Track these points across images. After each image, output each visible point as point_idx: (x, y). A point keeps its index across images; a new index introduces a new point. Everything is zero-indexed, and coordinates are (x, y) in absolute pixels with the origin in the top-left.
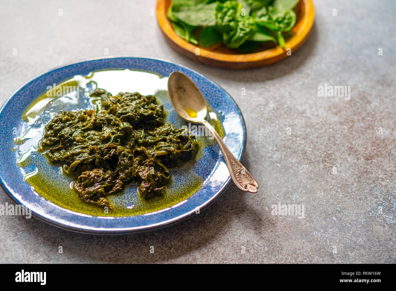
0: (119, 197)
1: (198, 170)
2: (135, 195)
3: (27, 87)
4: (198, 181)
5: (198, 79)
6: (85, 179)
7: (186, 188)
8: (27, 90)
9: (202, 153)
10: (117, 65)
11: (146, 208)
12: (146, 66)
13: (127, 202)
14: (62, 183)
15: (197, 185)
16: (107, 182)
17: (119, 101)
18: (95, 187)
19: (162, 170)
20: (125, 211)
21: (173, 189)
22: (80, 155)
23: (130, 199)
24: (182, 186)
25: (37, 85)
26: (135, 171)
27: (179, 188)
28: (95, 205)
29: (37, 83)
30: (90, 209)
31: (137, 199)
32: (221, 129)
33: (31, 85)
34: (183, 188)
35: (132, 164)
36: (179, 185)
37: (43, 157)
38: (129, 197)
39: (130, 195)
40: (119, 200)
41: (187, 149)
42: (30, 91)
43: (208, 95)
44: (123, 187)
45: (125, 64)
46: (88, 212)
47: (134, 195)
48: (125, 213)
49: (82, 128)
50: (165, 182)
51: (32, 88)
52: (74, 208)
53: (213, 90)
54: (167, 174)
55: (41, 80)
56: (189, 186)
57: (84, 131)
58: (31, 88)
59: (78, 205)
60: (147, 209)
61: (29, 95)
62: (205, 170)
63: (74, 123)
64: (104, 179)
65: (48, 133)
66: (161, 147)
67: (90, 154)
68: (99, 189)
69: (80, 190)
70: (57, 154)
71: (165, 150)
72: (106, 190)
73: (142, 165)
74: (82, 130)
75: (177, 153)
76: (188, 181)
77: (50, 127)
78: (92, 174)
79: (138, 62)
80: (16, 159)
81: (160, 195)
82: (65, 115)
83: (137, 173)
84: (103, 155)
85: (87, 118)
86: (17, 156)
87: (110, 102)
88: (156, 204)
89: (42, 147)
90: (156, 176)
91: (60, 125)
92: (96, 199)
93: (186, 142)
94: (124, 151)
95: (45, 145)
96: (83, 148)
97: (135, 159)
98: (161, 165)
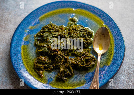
0: (48, 73)
1: (87, 77)
2: (55, 76)
3: (49, 5)
4: (84, 82)
5: (118, 32)
6: (39, 59)
9: (94, 69)
10: (90, 10)
12: (101, 15)
13: (50, 77)
14: (33, 55)
15: (82, 84)
16: (47, 65)
17: (75, 29)
18: (41, 65)
19: (70, 70)
21: (71, 81)
22: (44, 48)
23: (52, 76)
26: (60, 65)
28: (37, 72)
29: (54, 5)
31: (55, 78)
32: (110, 61)
33: (51, 5)
34: (75, 82)
35: (60, 62)
36: (75, 80)
37: (34, 40)
40: (47, 75)
41: (87, 66)
42: (49, 7)
44: (52, 70)
45: (93, 11)
46: (33, 74)
48: (46, 82)
50: (69, 76)
52: (29, 69)
54: (71, 73)
56: (78, 83)
59: (31, 69)
60: (55, 85)
61: (48, 9)
62: (90, 78)
63: (52, 31)
64: (46, 63)
65: (41, 30)
66: (76, 60)
67: (48, 49)
68: (42, 66)
69: (35, 63)
70: (38, 42)
71: (76, 62)
72: (45, 68)
73: (64, 64)
74: (52, 36)
75: (80, 66)
76: (79, 80)
77: (43, 28)
78: (43, 59)
79: (99, 12)
80: (25, 36)
81: (63, 81)
82: (51, 26)
83: (60, 67)
84: (52, 52)
85: (60, 30)
86: (26, 35)
87: (71, 28)
88: (60, 84)
89: (36, 36)
90: (66, 72)
91: (47, 30)
92: (39, 70)
93: (88, 63)
94: (60, 55)
95: (37, 35)
96: (47, 45)
97: (62, 61)
98: (71, 68)
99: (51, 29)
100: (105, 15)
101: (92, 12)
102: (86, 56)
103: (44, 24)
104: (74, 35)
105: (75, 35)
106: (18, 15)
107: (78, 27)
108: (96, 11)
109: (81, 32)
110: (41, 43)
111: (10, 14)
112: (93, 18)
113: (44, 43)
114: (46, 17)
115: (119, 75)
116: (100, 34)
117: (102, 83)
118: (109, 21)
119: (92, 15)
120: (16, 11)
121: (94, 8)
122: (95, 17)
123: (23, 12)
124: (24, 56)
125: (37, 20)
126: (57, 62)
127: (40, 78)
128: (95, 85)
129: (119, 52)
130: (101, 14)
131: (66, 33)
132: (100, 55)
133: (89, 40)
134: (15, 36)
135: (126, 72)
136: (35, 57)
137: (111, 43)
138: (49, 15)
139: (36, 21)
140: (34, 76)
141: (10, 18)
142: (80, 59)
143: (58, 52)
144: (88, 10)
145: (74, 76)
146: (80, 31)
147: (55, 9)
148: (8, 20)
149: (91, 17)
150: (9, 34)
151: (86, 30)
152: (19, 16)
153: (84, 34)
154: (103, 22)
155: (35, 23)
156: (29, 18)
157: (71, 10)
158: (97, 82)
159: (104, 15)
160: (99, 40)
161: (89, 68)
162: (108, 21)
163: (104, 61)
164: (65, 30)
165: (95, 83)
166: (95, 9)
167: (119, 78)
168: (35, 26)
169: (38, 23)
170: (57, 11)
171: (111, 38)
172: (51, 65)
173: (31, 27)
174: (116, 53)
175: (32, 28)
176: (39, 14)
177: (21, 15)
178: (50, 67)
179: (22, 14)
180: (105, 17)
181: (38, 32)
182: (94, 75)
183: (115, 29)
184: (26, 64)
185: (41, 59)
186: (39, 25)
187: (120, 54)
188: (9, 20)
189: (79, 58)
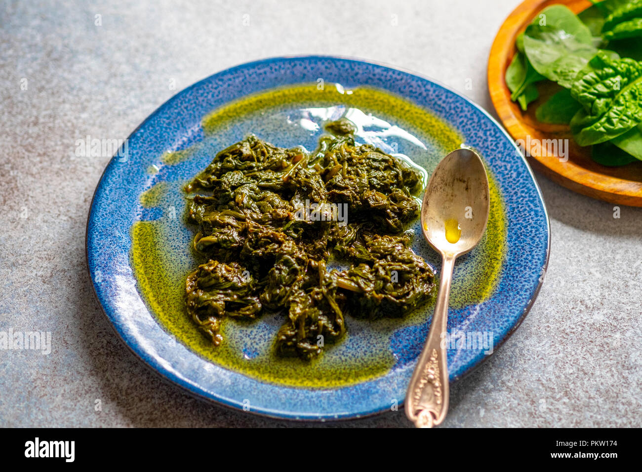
0: (242, 329)
1: (400, 342)
2: (269, 338)
3: (243, 72)
4: (386, 362)
5: (519, 174)
6: (207, 274)
7: (358, 366)
8: (238, 77)
9: (428, 314)
10: (407, 89)
11: (269, 370)
12: (453, 112)
13: (249, 343)
14: (179, 261)
15: (378, 369)
16: (237, 295)
17: (350, 160)
18: (213, 295)
19: (332, 316)
20: (235, 361)
21: (334, 357)
22: (226, 230)
23: (257, 340)
24: (353, 359)
25: (261, 74)
26: (289, 296)
27: (346, 360)
28: (196, 325)
29: (262, 71)
30: (187, 326)
31: (268, 346)
32: (492, 284)
33: (252, 71)
34: (353, 362)
35: (292, 283)
36: (350, 355)
37: (184, 203)
38: (258, 337)
39: (262, 334)
40: (238, 334)
41: (397, 297)
42: (243, 81)
43: (516, 210)
44: (259, 314)
45: (421, 94)
46: (180, 331)
47: (267, 337)
48: (232, 361)
49: (263, 183)
51: (250, 75)
52: (165, 314)
53: (529, 206)
54: (337, 327)
55: (271, 68)
56: (365, 364)
57: (263, 188)
58: (247, 76)
59: (174, 312)
60: (270, 372)
61: (238, 87)
62: (410, 349)
63: (258, 167)
64: (234, 288)
65: (213, 166)
66: (356, 275)
67: (240, 234)
68: (216, 301)
69: (188, 289)
70: (201, 209)
71: (357, 283)
72: (230, 307)
73: (307, 292)
74: (259, 186)
75: (373, 297)
76: (368, 354)
77: (222, 158)
78: (221, 270)
79: (443, 98)
80: (145, 187)
81: (304, 357)
82: (254, 147)
83: (289, 302)
84: (256, 246)
85: (288, 166)
86: (149, 183)
87: (334, 156)
88: (290, 370)
89: (190, 187)
90: (315, 322)
91: (234, 162)
92: (203, 317)
93: (403, 286)
94: (292, 255)
95: (197, 185)
96: (238, 219)
97: (300, 277)
98: (335, 306)
99: (250, 158)
100: (466, 109)
101: (417, 98)
102: (394, 259)
103: (222, 142)
104: (347, 181)
105: (350, 179)
106: (116, 112)
107: (363, 152)
108: (434, 96)
109: (373, 171)
110: (210, 211)
111: (84, 109)
112: (418, 122)
113: (225, 211)
114: (231, 117)
115: (527, 338)
116: (450, 180)
117: (460, 364)
118: (485, 134)
119: (416, 109)
120: (107, 99)
121: (425, 86)
122: (428, 120)
123: (135, 101)
124: (144, 261)
125: (196, 129)
126: (278, 284)
127: (209, 345)
128: (432, 369)
129: (527, 248)
130: (453, 106)
131: (314, 175)
132: (449, 259)
133: (408, 200)
134: (108, 189)
135: (552, 326)
136: (187, 266)
137: (492, 214)
138: (245, 108)
139: (190, 133)
140: (187, 341)
141: (84, 123)
142: (371, 273)
143: (280, 243)
144: (402, 92)
145: (347, 338)
146: (372, 168)
147: (265, 88)
148: (77, 131)
149: (412, 118)
150: (79, 183)
151: (395, 165)
152: (119, 115)
153: (384, 178)
154: (461, 136)
155: (185, 139)
156: (164, 121)
157: (330, 92)
158: (439, 358)
159: (462, 111)
160: (447, 205)
161: (406, 307)
162: (481, 134)
163: (466, 284)
164: (310, 163)
165: (433, 363)
166: (429, 87)
167: (525, 352)
168: (185, 152)
169: (200, 140)
170: (276, 95)
171: (494, 196)
172: (254, 294)
173: (170, 156)
174: (514, 253)
175: (174, 156)
176: (204, 104)
177: (129, 112)
178: (248, 303)
179: (132, 107)
180: (466, 116)
181: (198, 175)
182: (427, 335)
183: (510, 162)
184: (151, 294)
185: (214, 271)
186: (201, 146)
187: (530, 258)
188: (80, 132)
189: (367, 267)
